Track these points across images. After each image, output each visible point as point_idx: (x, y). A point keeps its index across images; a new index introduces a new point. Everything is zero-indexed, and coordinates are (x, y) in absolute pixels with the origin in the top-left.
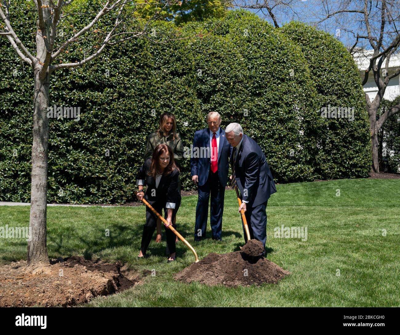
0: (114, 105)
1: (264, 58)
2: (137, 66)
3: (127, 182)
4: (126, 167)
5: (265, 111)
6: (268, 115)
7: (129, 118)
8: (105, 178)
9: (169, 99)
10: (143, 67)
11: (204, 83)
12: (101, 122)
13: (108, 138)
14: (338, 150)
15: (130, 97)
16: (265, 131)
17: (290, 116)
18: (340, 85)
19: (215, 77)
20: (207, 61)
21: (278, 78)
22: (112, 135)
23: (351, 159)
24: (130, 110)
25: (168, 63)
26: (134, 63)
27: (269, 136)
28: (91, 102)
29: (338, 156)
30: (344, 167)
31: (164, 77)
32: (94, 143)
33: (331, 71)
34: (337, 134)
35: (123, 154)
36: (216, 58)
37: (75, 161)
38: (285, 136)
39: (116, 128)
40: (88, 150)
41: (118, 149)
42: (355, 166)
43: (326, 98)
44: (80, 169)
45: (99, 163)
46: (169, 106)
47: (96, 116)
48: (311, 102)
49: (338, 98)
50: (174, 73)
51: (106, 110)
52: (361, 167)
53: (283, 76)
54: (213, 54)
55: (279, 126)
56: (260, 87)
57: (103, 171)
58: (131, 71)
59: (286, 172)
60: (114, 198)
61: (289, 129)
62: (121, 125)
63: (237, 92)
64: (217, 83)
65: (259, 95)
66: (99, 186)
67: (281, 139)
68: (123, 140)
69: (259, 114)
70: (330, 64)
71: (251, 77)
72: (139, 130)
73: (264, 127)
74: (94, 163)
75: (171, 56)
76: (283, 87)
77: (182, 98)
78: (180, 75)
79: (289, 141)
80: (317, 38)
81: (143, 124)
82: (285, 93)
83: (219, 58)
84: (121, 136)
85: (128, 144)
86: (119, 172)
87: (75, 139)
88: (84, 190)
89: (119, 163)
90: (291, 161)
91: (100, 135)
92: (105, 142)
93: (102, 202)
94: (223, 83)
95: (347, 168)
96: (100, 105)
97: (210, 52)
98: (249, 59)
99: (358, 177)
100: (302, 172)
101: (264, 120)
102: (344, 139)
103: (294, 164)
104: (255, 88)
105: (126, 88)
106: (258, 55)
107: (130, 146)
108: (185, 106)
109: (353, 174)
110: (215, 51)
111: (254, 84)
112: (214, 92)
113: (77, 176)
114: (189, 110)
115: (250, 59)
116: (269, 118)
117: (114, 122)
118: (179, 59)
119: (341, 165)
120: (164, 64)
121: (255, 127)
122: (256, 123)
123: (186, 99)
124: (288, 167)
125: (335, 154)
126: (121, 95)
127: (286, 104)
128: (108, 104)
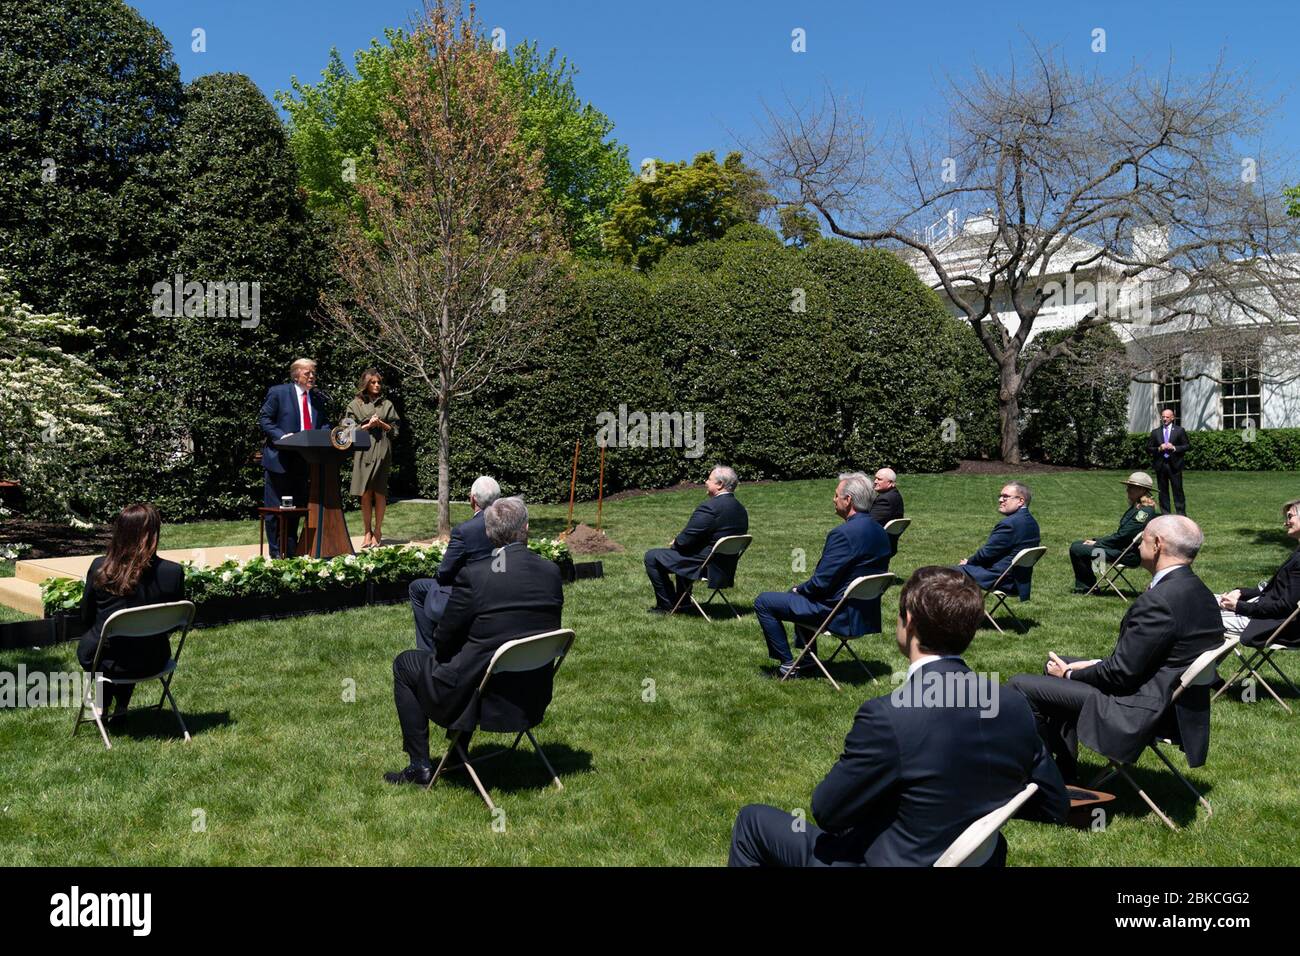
0: (545, 389)
1: (760, 307)
2: (573, 341)
3: (561, 479)
4: (560, 461)
5: (759, 382)
6: (765, 386)
7: (563, 404)
8: (536, 474)
9: (618, 374)
10: (580, 340)
11: (673, 347)
12: (530, 410)
13: (539, 428)
14: (885, 431)
15: (563, 379)
16: (759, 409)
17: (796, 386)
18: (888, 336)
19: (688, 337)
20: (678, 317)
21: (780, 334)
22: (543, 424)
23: (906, 445)
24: (563, 393)
25: (619, 328)
26: (569, 337)
27: (765, 414)
28: (520, 386)
29: (884, 441)
30: (895, 456)
31: (613, 346)
32: (523, 434)
33: (871, 315)
34: (882, 409)
35: (556, 445)
36: (690, 312)
37: (504, 454)
38: (788, 415)
39: (546, 416)
40: (518, 442)
41: (550, 440)
42: (915, 454)
43: (862, 355)
44: (509, 463)
45: (529, 457)
46: (618, 383)
47: (525, 402)
48: (832, 364)
49: (884, 355)
50: (626, 340)
51: (535, 395)
52: (926, 456)
53: (787, 331)
54: (686, 306)
55: (780, 402)
56: (754, 348)
57: (533, 466)
58: (564, 347)
59: (790, 465)
60: (547, 498)
61: (796, 404)
62: (553, 412)
63: (719, 357)
64: (690, 347)
65: (754, 358)
66: (530, 482)
67: (783, 419)
68: (555, 430)
69: (751, 385)
70: (873, 303)
71: (740, 335)
72: (575, 416)
73: (757, 403)
74: (523, 456)
75: (623, 318)
76: (786, 347)
77: (637, 371)
78: (635, 342)
79: (795, 421)
80: (855, 265)
81: (580, 410)
82: (789, 355)
83: (694, 311)
84: (553, 424)
85: (561, 434)
86: (552, 467)
87: (503, 430)
88: (513, 487)
89: (552, 457)
90: (798, 450)
91: (529, 424)
92: (535, 433)
93: (534, 502)
94: (700, 346)
95: (900, 458)
96: (529, 390)
97: (683, 303)
98: (738, 307)
99: (921, 471)
100: (816, 464)
101: (758, 394)
102: (896, 415)
103: (804, 454)
104: (748, 348)
105: (559, 369)
106: (751, 302)
107: (565, 436)
108: (640, 381)
109: (912, 467)
110: (689, 302)
111: (745, 343)
112: (687, 358)
113: (506, 471)
114: (646, 386)
115: (741, 309)
116: (766, 391)
117: (545, 409)
118: (633, 321)
119: (889, 453)
120: (614, 329)
121: (745, 403)
122: (745, 398)
123: (643, 373)
124: (793, 458)
125: (879, 438)
126: (553, 377)
127: (790, 370)
128: (538, 388)
